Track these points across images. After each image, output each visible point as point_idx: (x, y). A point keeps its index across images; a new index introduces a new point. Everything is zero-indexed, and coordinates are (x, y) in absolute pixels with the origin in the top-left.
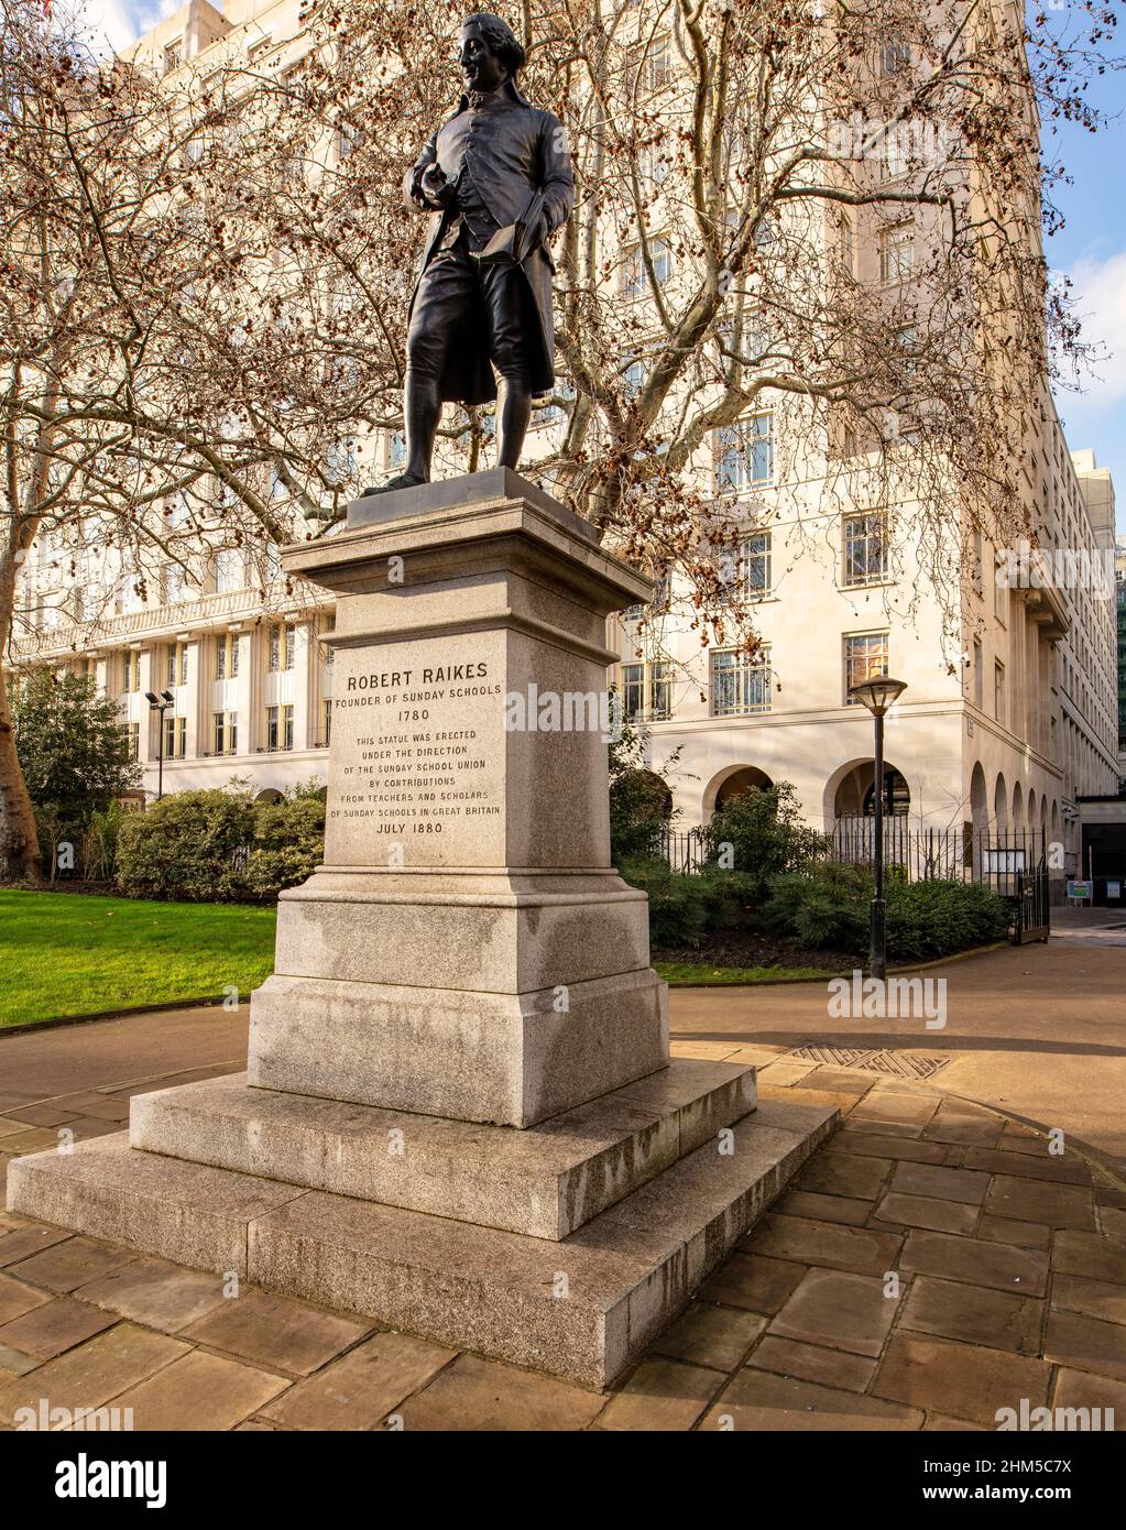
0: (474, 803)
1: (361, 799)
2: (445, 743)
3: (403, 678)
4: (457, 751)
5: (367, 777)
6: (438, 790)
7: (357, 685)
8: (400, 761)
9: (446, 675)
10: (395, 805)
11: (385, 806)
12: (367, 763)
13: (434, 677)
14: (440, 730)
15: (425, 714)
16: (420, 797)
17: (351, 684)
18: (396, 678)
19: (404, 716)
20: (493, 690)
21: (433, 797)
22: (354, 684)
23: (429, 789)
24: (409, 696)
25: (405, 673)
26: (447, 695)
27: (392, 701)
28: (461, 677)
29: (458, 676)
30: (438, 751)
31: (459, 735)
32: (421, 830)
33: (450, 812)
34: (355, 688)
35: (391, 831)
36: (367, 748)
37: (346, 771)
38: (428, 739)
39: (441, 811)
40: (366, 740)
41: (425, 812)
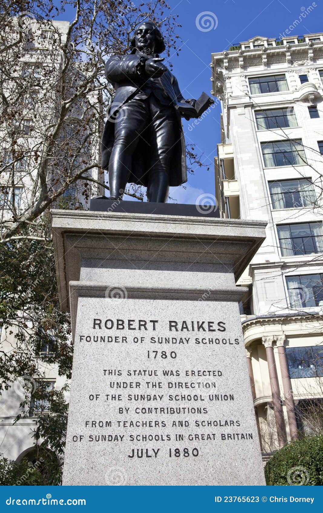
0: (228, 430)
1: (109, 424)
2: (196, 379)
3: (150, 326)
4: (207, 385)
5: (118, 404)
6: (191, 418)
7: (103, 324)
8: (151, 392)
9: (190, 327)
10: (147, 431)
11: (135, 432)
12: (114, 391)
13: (179, 327)
14: (190, 369)
15: (174, 355)
16: (174, 424)
17: (97, 323)
18: (143, 324)
19: (152, 355)
20: (233, 341)
21: (187, 424)
22: (99, 325)
23: (183, 417)
24: (156, 340)
25: (151, 321)
26: (192, 341)
27: (140, 341)
28: (204, 330)
29: (201, 329)
30: (189, 385)
31: (208, 373)
32: (178, 455)
33: (205, 438)
34: (100, 328)
35: (145, 455)
36: (115, 379)
37: (91, 397)
38: (178, 375)
39: (197, 436)
40: (113, 372)
41: (181, 437)
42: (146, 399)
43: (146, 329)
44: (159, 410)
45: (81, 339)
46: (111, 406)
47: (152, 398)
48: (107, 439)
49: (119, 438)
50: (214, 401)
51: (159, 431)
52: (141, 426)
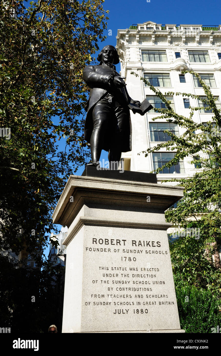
0: (162, 300)
1: (103, 296)
2: (146, 273)
3: (122, 243)
4: (152, 276)
5: (107, 286)
6: (144, 293)
7: (98, 241)
8: (124, 279)
9: (143, 244)
10: (122, 300)
11: (117, 300)
12: (105, 279)
13: (137, 244)
14: (143, 267)
15: (135, 259)
16: (136, 296)
17: (94, 241)
18: (118, 242)
19: (124, 259)
20: (164, 253)
21: (142, 296)
22: (96, 241)
23: (140, 293)
24: (126, 251)
25: (123, 240)
26: (144, 252)
27: (117, 251)
28: (150, 246)
29: (148, 245)
30: (143, 276)
31: (152, 270)
32: (138, 312)
33: (151, 304)
34: (96, 243)
35: (122, 312)
36: (105, 272)
37: (94, 282)
38: (137, 270)
39: (147, 303)
40: (104, 268)
41: (139, 303)
42: (121, 283)
43: (120, 245)
44: (128, 289)
45: (86, 249)
46: (104, 287)
47: (124, 282)
48: (102, 304)
49: (109, 304)
50: (155, 284)
51: (128, 300)
52: (119, 297)
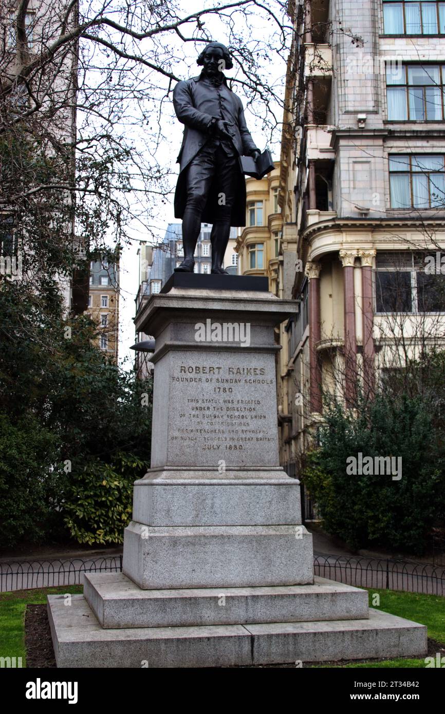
0: (260, 436)
1: (191, 431)
2: (243, 405)
3: (216, 371)
4: (250, 410)
5: (196, 420)
6: (239, 428)
8: (216, 413)
10: (213, 435)
11: (207, 435)
12: (194, 412)
13: (235, 371)
14: (240, 399)
15: (231, 390)
16: (229, 432)
17: (183, 369)
18: (211, 370)
19: (217, 390)
20: (268, 382)
21: (237, 432)
23: (234, 428)
24: (220, 380)
25: (217, 368)
26: (243, 381)
27: (210, 381)
28: (251, 374)
30: (239, 409)
31: (251, 402)
33: (247, 439)
34: (185, 372)
35: (212, 448)
36: (194, 404)
37: (181, 415)
38: (233, 403)
39: (242, 439)
40: (194, 400)
41: (233, 439)
42: (213, 417)
43: (214, 373)
44: (220, 424)
45: (173, 379)
46: (193, 421)
47: (217, 416)
48: (191, 439)
49: (198, 439)
50: (253, 419)
51: (220, 435)
52: (210, 432)
